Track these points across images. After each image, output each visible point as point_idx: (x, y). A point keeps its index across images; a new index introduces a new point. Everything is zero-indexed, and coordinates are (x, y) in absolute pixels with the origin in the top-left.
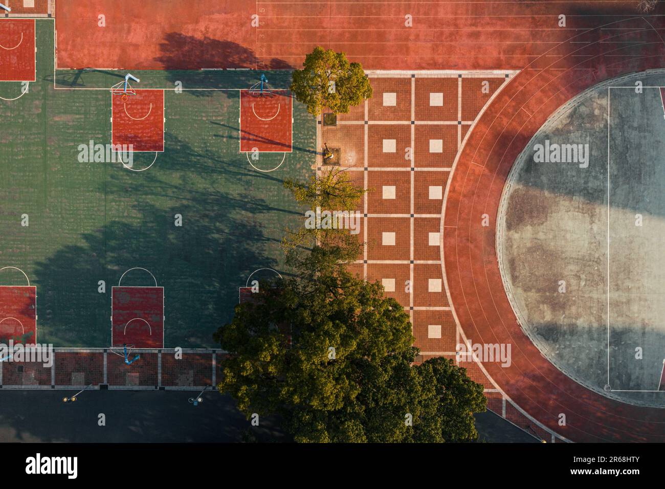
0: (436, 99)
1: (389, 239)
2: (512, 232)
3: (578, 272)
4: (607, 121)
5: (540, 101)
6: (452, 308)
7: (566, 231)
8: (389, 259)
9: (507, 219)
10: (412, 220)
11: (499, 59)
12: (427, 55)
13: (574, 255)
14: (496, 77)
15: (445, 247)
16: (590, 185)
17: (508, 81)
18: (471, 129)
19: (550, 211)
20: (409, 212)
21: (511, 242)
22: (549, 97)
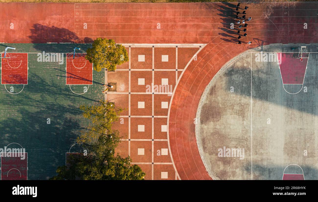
0: (165, 58)
1: (141, 128)
2: (203, 125)
3: (236, 145)
4: (250, 69)
5: (217, 59)
6: (173, 163)
7: (230, 124)
8: (141, 138)
9: (201, 118)
10: (153, 119)
11: (196, 38)
12: (160, 36)
13: (234, 137)
14: (195, 47)
15: (169, 132)
16: (242, 101)
17: (201, 49)
18: (182, 73)
19: (222, 114)
20: (151, 115)
21: (203, 130)
22: (221, 57)
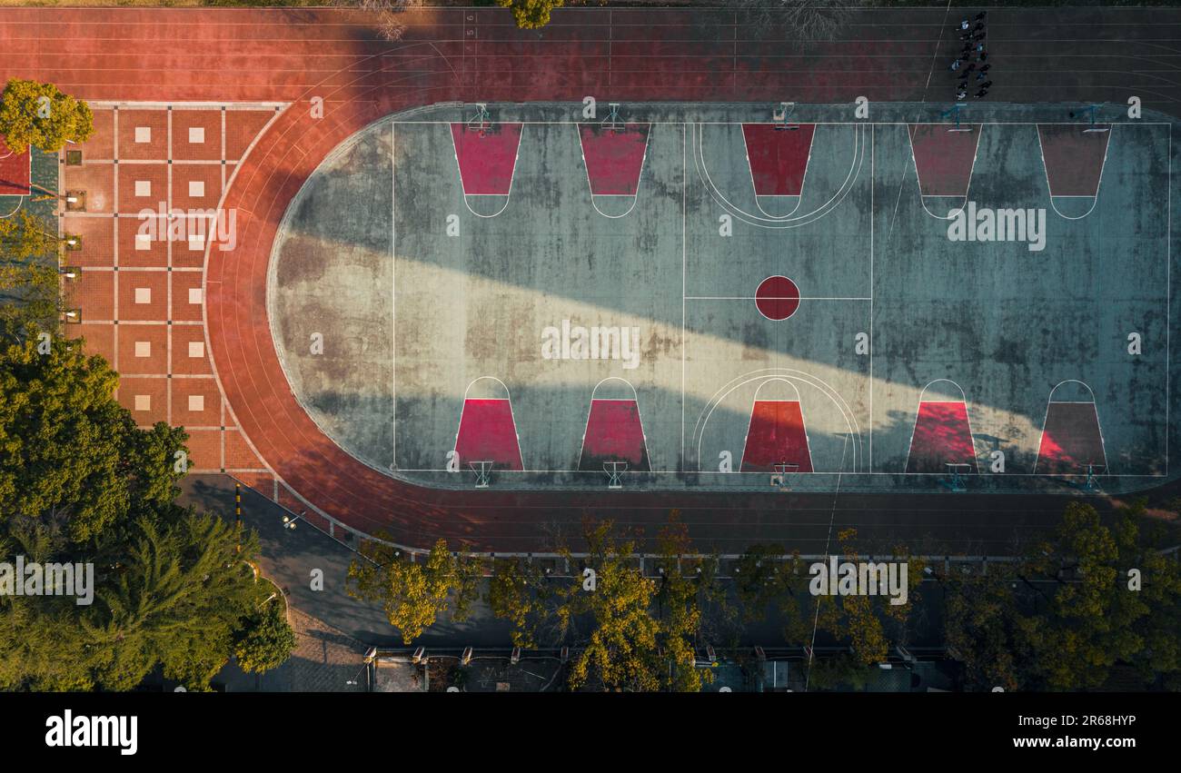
0: (197, 135)
1: (143, 296)
2: (284, 288)
3: (359, 334)
4: (391, 161)
5: (315, 138)
6: (216, 376)
7: (345, 286)
8: (143, 319)
9: (278, 273)
10: (170, 274)
11: (268, 90)
12: (186, 85)
13: (355, 315)
14: (264, 109)
15: (208, 306)
16: (373, 234)
17: (278, 114)
18: (237, 170)
19: (327, 264)
20: (166, 265)
21: (284, 300)
22: (325, 133)
